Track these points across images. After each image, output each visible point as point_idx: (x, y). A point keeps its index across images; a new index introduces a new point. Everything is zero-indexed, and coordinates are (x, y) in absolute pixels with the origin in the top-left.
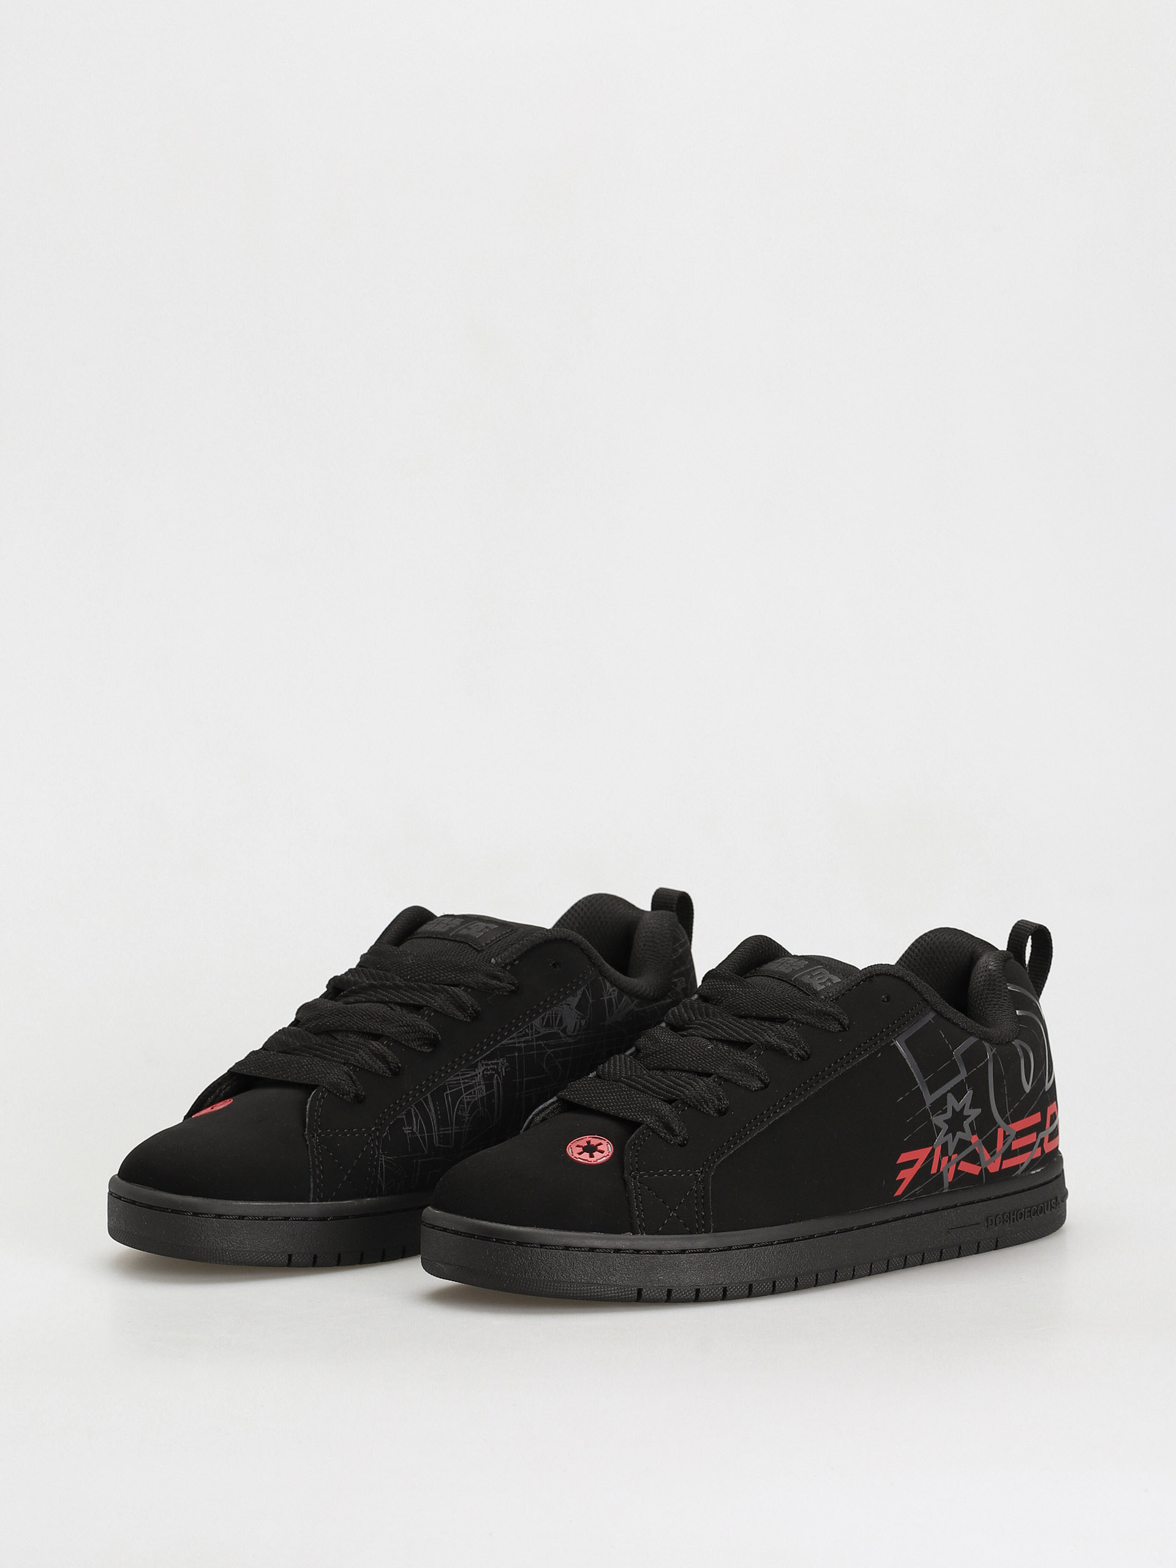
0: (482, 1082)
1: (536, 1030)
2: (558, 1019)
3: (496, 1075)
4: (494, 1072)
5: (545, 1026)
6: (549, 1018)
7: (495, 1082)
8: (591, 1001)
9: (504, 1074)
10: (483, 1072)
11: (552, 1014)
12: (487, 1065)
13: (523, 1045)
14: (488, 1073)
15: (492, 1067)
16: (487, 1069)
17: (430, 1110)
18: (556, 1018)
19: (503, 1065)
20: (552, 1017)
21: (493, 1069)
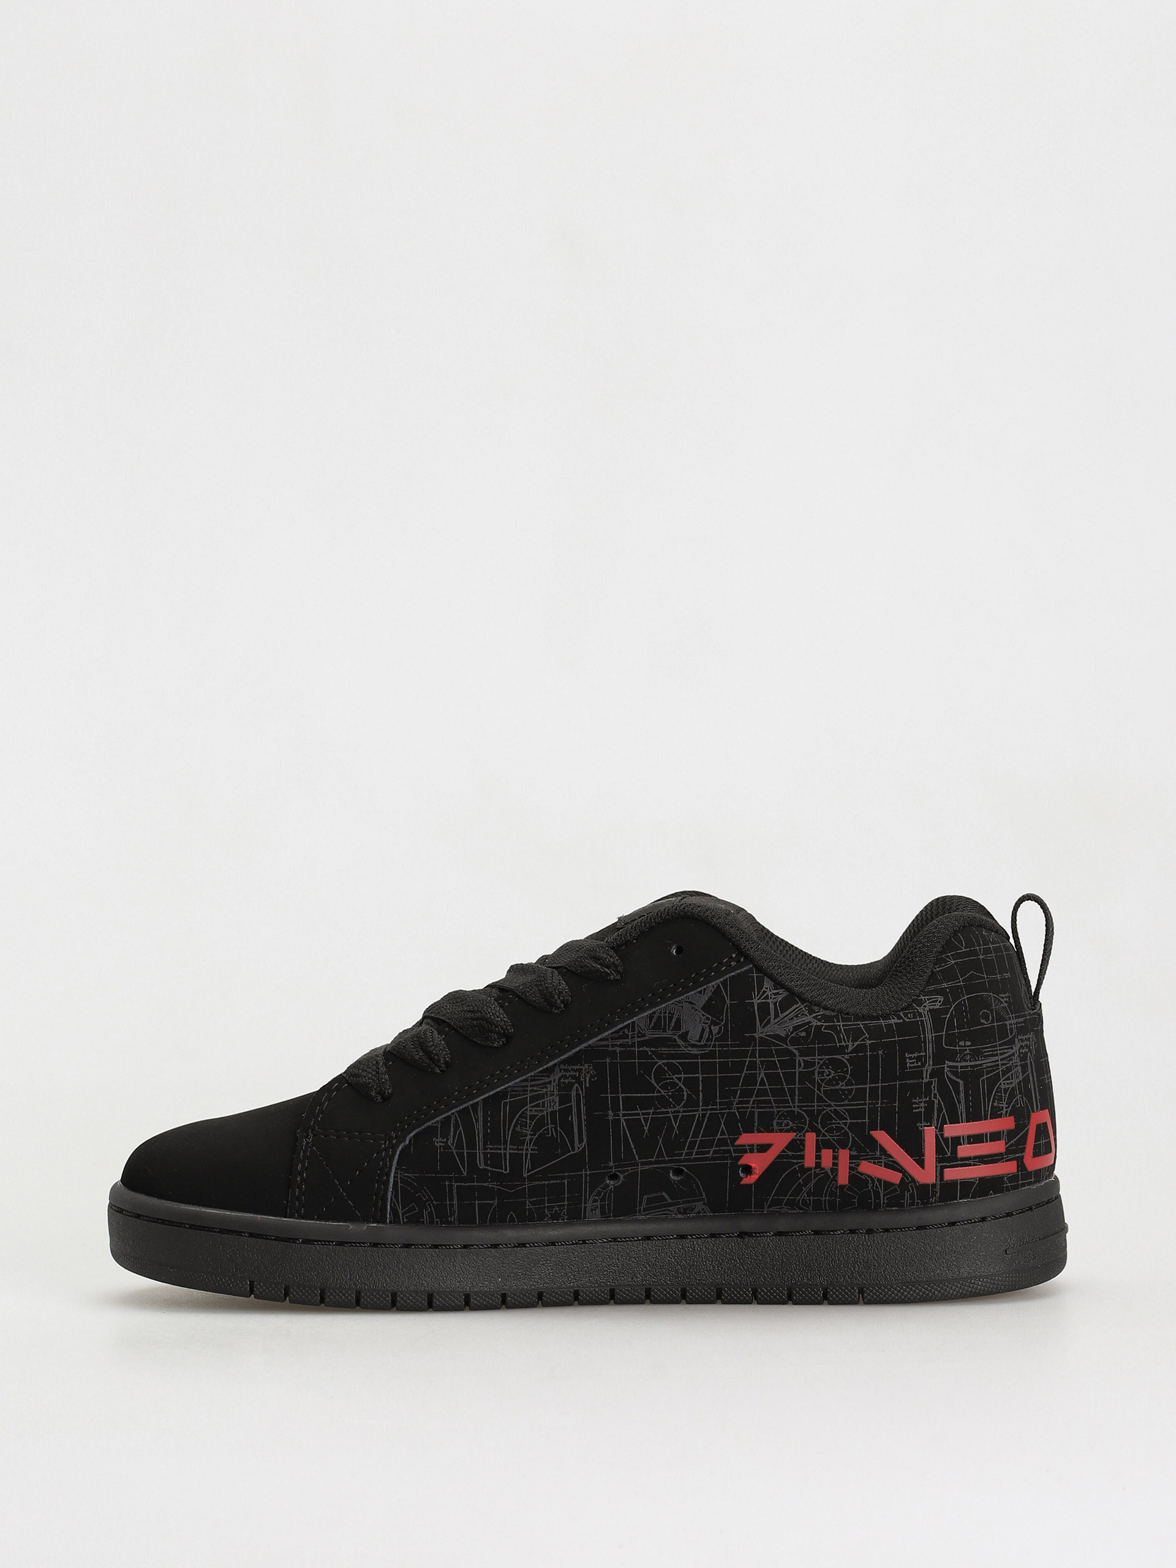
0: (556, 1092)
1: (639, 1032)
2: (674, 1020)
3: (577, 1085)
4: (574, 1081)
5: (653, 1028)
6: (660, 1017)
7: (574, 1093)
8: (728, 1002)
9: (588, 1086)
10: (559, 1079)
11: (665, 1013)
12: (566, 1070)
13: (618, 1050)
14: (567, 1081)
15: (572, 1073)
16: (566, 1075)
17: (477, 1120)
18: (671, 1019)
19: (588, 1072)
20: (665, 1017)
21: (573, 1077)
